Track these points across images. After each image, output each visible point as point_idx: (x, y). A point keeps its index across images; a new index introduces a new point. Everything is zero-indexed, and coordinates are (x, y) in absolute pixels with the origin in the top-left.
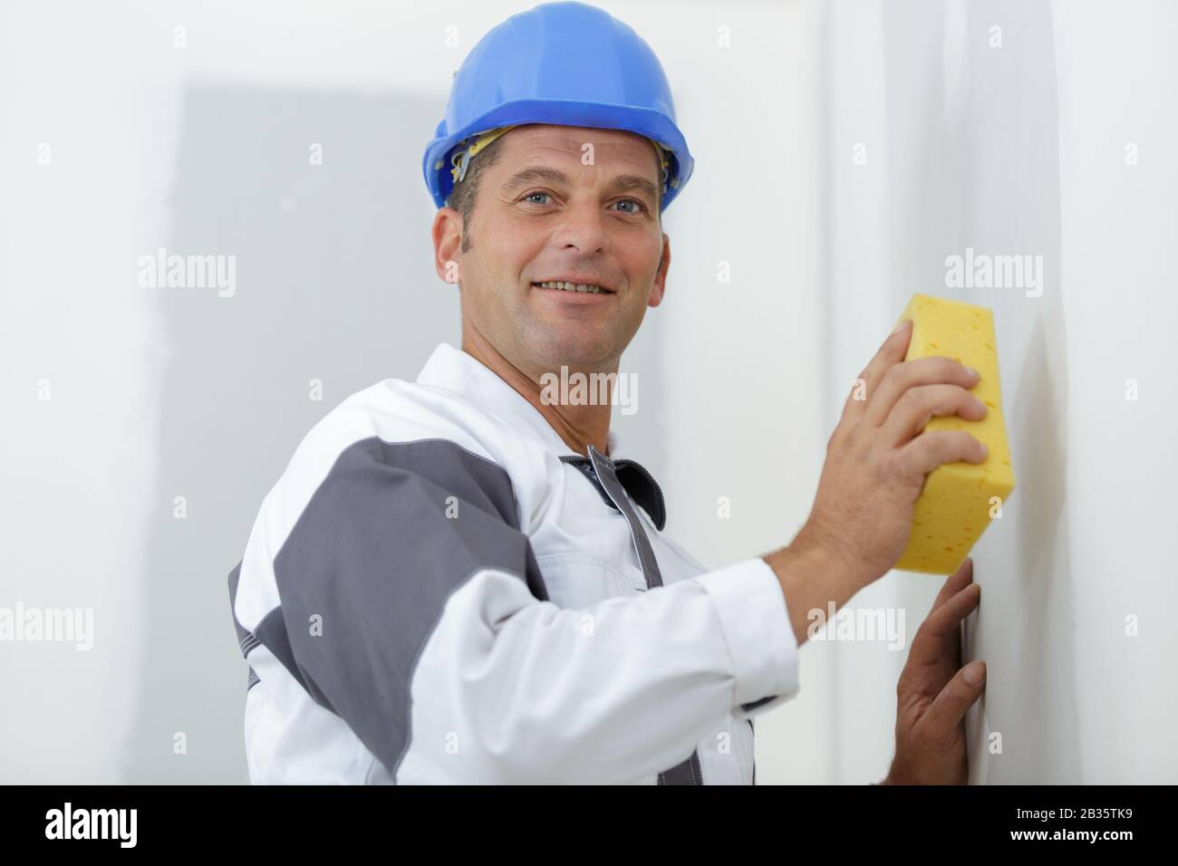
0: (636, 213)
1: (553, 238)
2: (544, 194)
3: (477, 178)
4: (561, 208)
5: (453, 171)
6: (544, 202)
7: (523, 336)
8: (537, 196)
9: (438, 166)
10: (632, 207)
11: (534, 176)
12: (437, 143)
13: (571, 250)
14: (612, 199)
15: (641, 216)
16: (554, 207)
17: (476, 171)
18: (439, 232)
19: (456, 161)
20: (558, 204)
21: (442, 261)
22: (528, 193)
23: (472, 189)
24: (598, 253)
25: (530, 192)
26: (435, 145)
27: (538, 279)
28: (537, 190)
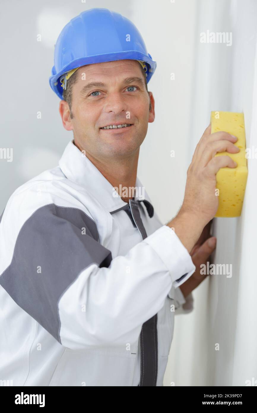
0: (136, 91)
1: (104, 109)
2: (98, 92)
3: (71, 89)
4: (105, 96)
5: (62, 86)
6: (98, 94)
7: (100, 150)
8: (95, 93)
9: (56, 84)
10: (134, 89)
11: (92, 86)
12: (53, 77)
13: (112, 112)
14: (125, 88)
15: (138, 92)
16: (102, 96)
17: (70, 86)
18: (62, 110)
19: (62, 81)
20: (103, 94)
21: (65, 122)
22: (91, 93)
23: (70, 93)
24: (123, 112)
25: (91, 92)
26: (52, 78)
27: (102, 126)
28: (94, 91)
